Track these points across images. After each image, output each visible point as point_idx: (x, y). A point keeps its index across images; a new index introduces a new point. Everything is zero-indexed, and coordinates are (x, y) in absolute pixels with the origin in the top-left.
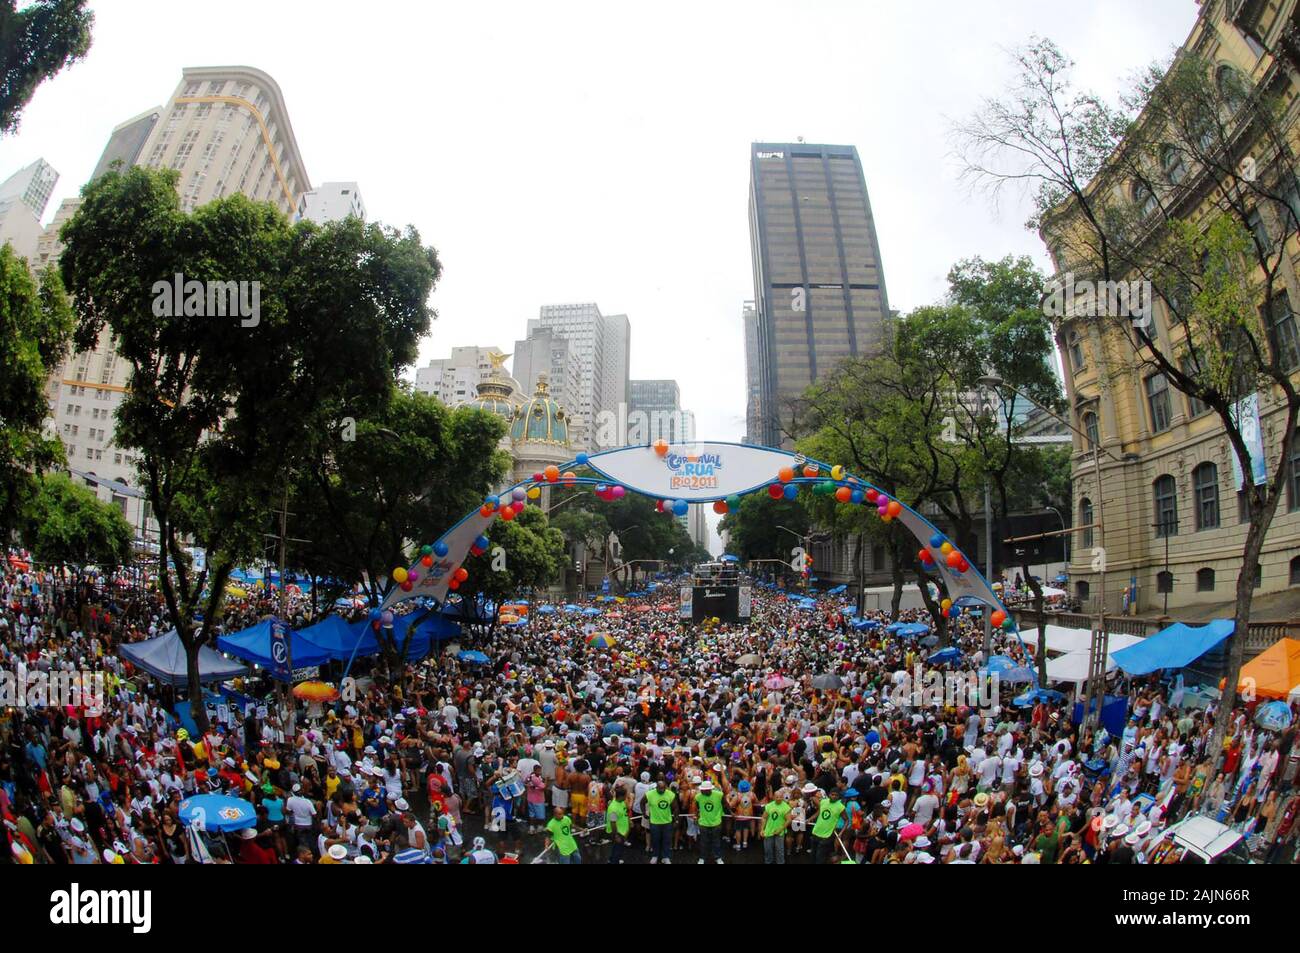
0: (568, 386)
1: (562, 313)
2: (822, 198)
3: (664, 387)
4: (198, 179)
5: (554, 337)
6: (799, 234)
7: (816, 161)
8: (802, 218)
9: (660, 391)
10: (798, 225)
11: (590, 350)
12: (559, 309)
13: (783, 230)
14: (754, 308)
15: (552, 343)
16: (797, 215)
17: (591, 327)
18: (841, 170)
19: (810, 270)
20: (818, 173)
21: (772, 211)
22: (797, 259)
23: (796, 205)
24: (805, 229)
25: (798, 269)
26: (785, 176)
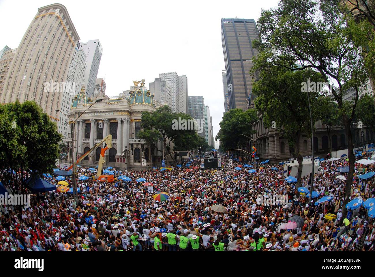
0: (167, 96)
1: (165, 75)
2: (245, 34)
3: (199, 98)
4: (39, 37)
5: (161, 81)
6: (238, 44)
7: (242, 23)
8: (239, 40)
9: (198, 99)
10: (238, 42)
11: (175, 86)
12: (165, 74)
13: (233, 43)
14: (225, 72)
15: (161, 83)
16: (237, 39)
17: (175, 79)
18: (250, 26)
19: (242, 55)
20: (243, 27)
21: (229, 38)
22: (238, 52)
23: (236, 36)
24: (240, 43)
25: (239, 55)
26: (233, 28)
